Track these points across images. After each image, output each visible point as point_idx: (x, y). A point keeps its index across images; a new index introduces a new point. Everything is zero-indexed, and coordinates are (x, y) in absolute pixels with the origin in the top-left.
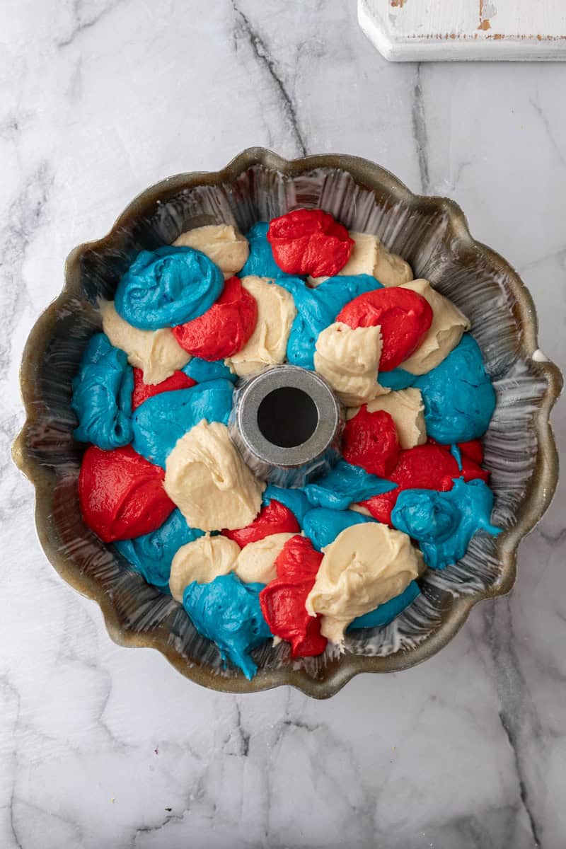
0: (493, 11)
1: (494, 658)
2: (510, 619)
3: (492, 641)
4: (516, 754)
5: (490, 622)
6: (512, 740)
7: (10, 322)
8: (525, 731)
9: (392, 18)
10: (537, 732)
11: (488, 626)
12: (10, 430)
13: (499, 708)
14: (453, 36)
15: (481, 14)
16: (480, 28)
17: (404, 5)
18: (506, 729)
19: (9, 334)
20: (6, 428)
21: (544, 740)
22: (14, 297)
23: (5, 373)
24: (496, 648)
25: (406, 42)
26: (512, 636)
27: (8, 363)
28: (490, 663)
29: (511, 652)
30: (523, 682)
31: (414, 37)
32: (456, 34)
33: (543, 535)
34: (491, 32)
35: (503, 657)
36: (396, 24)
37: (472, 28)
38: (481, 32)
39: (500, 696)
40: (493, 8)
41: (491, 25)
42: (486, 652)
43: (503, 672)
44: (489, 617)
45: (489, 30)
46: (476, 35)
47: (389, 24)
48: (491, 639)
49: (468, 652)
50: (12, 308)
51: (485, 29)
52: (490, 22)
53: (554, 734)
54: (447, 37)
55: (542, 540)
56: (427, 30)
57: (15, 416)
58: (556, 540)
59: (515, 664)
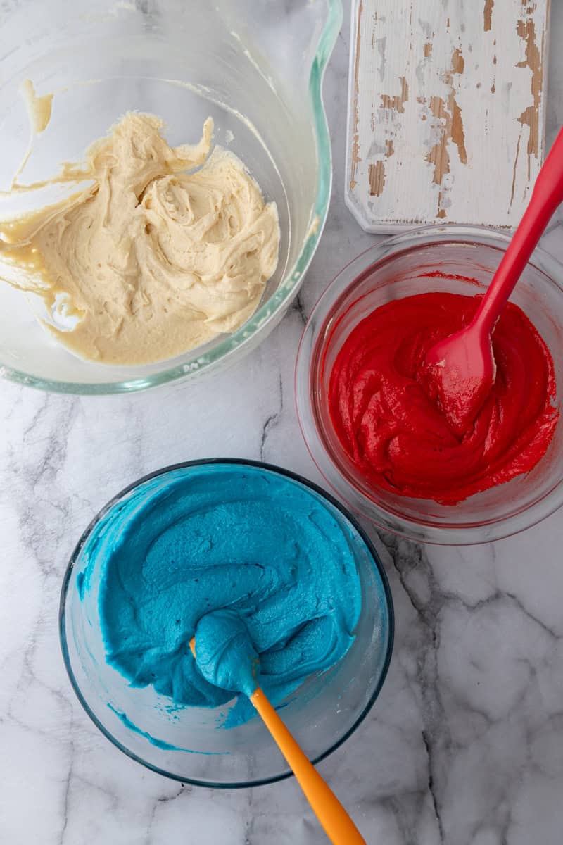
0: (449, 203)
1: (423, 693)
2: (437, 665)
3: (422, 681)
4: (430, 759)
5: (422, 667)
6: (428, 749)
7: (66, 425)
8: (440, 743)
9: (370, 205)
10: (447, 746)
11: (420, 669)
12: (65, 508)
13: (423, 728)
14: (417, 222)
15: (439, 205)
16: (438, 216)
17: (380, 194)
18: (426, 742)
19: (65, 434)
20: (62, 507)
21: (452, 750)
22: (70, 406)
23: (62, 465)
24: (425, 686)
25: (380, 224)
26: (437, 677)
27: (64, 457)
28: (419, 697)
29: (436, 689)
30: (443, 710)
31: (387, 221)
32: (419, 220)
33: (464, 604)
34: (445, 220)
35: (429, 693)
36: (373, 210)
37: (431, 217)
38: (439, 220)
39: (424, 720)
40: (449, 201)
41: (447, 215)
42: (417, 688)
43: (428, 703)
44: (420, 663)
45: (445, 218)
46: (434, 222)
47: (368, 210)
48: (421, 679)
49: (403, 688)
50: (68, 414)
51: (442, 217)
52: (446, 212)
53: (459, 746)
54: (412, 221)
55: (463, 608)
56: (397, 216)
57: (69, 498)
58: (474, 608)
59: (438, 698)
